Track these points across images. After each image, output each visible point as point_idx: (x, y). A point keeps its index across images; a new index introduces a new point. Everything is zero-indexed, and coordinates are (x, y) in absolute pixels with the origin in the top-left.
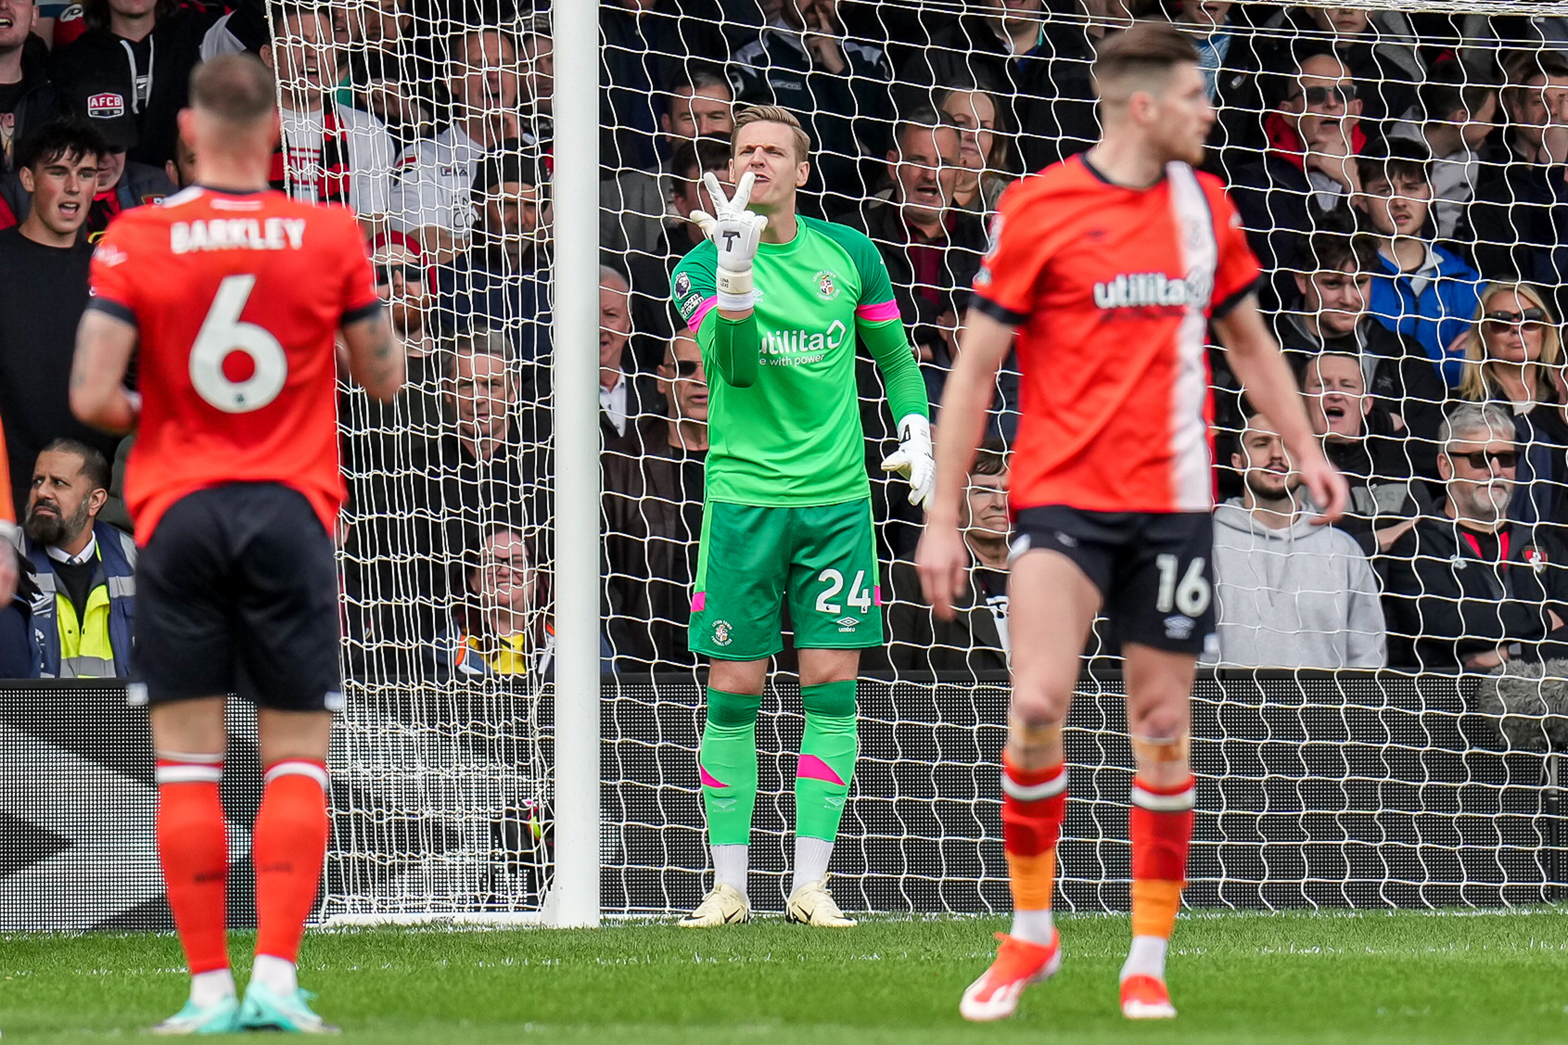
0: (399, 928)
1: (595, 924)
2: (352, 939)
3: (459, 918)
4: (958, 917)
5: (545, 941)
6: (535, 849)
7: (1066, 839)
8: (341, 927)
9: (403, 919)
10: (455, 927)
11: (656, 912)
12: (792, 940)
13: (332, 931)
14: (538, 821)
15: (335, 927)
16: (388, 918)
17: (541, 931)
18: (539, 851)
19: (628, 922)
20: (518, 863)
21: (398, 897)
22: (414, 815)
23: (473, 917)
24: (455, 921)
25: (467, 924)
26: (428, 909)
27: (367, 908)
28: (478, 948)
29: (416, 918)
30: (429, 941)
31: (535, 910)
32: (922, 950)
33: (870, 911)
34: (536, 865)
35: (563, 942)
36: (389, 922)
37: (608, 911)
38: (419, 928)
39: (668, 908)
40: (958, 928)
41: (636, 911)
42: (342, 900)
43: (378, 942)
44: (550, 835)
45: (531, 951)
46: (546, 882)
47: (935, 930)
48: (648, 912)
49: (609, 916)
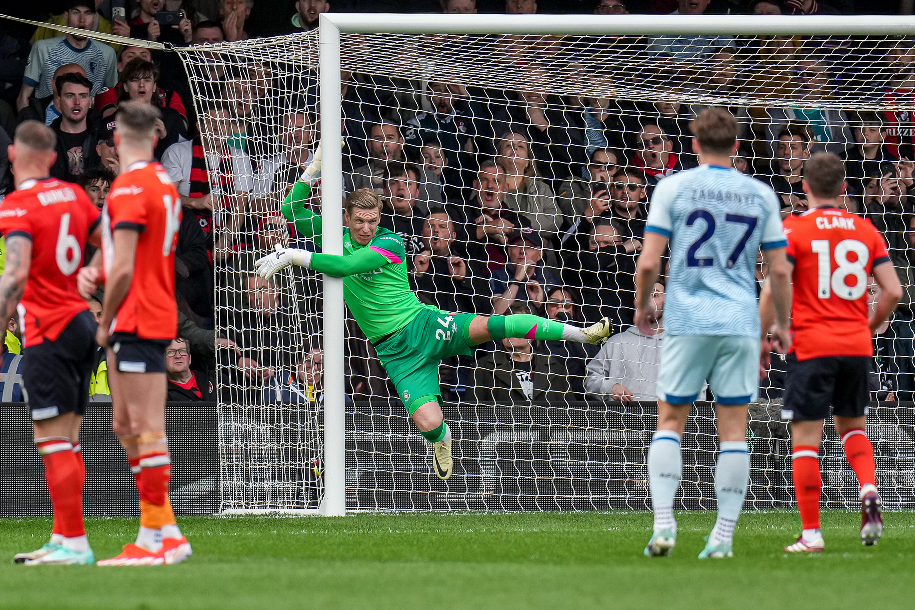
0: (255, 516)
1: (344, 515)
2: (234, 521)
3: (282, 511)
4: (508, 512)
5: (321, 523)
6: (317, 480)
7: (557, 477)
8: (229, 515)
9: (257, 511)
10: (280, 515)
11: (371, 509)
12: (433, 522)
13: (225, 517)
14: (318, 468)
15: (226, 516)
16: (249, 511)
17: (319, 518)
18: (319, 481)
19: (359, 514)
20: (309, 487)
21: (254, 502)
22: (262, 465)
23: (289, 511)
24: (280, 513)
25: (286, 514)
26: (268, 507)
27: (240, 506)
28: (291, 525)
29: (263, 511)
30: (269, 522)
31: (316, 508)
32: (492, 528)
33: (468, 509)
34: (317, 488)
35: (329, 523)
36: (251, 513)
37: (349, 509)
38: (264, 516)
39: (377, 508)
40: (508, 518)
41: (362, 509)
42: (229, 503)
43: (245, 522)
44: (323, 475)
45: (315, 527)
46: (321, 496)
47: (497, 519)
48: (368, 509)
49: (350, 511)
